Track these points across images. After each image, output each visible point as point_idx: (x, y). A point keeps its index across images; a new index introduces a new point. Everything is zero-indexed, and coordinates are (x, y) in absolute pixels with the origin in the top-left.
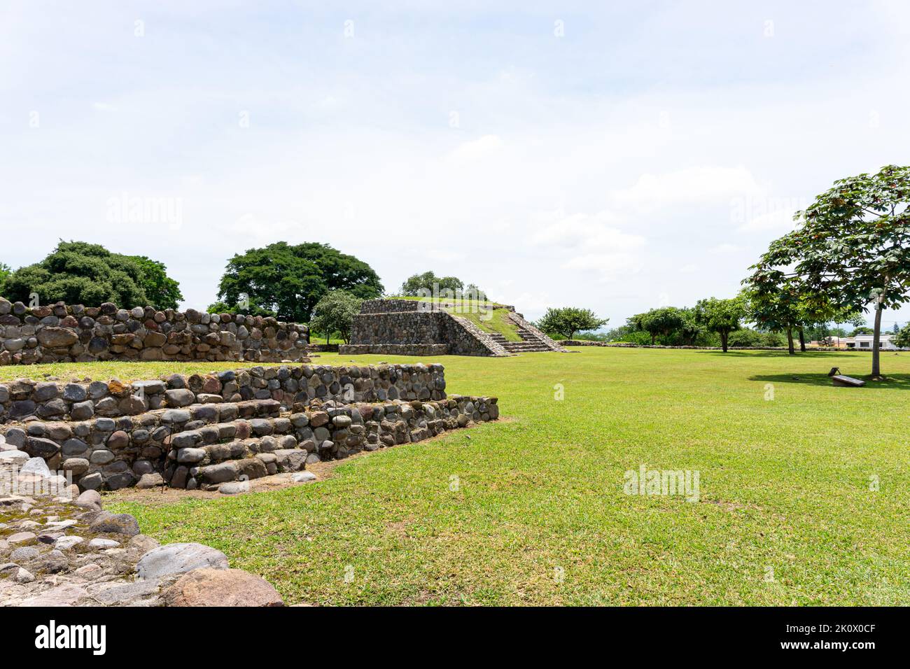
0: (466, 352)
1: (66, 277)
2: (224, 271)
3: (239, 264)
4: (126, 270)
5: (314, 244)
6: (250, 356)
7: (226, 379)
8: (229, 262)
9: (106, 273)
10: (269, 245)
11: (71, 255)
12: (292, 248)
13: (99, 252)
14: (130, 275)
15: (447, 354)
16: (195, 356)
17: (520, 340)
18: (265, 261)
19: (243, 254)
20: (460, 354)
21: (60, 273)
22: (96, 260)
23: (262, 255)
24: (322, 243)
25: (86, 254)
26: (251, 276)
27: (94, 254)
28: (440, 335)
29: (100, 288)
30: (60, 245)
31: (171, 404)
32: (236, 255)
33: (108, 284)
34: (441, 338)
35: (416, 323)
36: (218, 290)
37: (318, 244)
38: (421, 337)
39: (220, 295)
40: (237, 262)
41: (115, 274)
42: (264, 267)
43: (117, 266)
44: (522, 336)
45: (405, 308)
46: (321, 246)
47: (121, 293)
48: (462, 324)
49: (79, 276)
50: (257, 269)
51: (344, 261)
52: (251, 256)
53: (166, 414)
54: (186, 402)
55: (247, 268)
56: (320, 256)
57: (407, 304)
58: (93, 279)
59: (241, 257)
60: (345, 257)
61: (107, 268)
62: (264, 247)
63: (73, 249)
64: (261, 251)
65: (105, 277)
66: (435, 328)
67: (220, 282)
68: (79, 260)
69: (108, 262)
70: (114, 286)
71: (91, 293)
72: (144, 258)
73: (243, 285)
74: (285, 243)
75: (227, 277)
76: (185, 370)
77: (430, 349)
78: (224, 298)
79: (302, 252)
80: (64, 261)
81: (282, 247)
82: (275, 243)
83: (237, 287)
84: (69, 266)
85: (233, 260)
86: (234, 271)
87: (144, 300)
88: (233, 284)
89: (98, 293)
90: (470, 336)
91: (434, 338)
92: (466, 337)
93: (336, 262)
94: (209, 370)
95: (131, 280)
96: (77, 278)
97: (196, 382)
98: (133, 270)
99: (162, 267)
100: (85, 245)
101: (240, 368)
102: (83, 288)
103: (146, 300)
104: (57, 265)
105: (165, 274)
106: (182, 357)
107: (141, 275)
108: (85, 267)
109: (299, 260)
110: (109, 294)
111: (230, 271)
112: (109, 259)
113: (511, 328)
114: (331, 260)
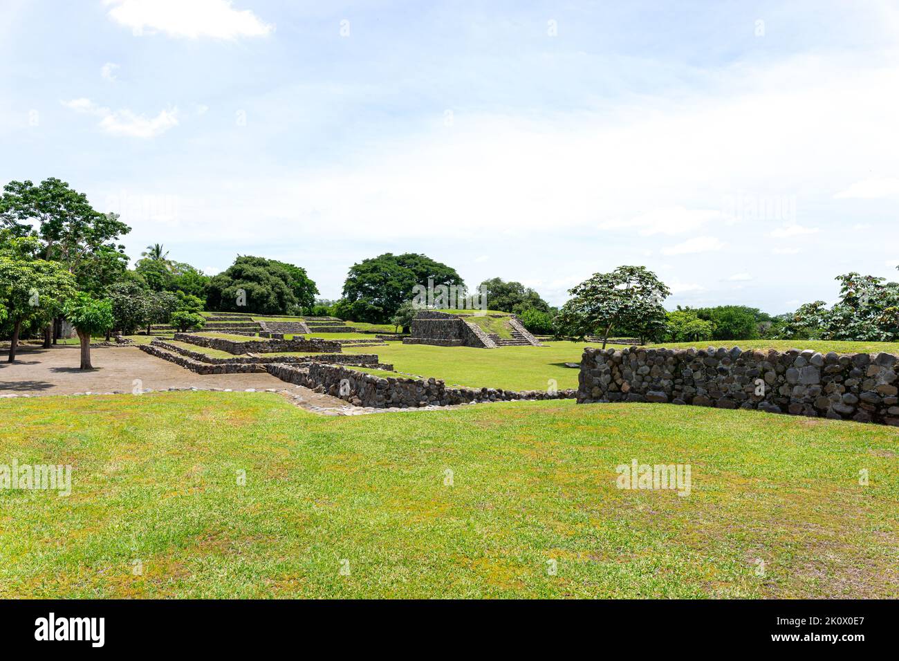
0: (473, 345)
1: (243, 283)
2: (347, 276)
3: (357, 271)
4: (280, 276)
5: (413, 254)
6: (326, 351)
7: (317, 357)
8: (350, 269)
9: (268, 279)
10: (379, 255)
11: (245, 266)
12: (396, 258)
13: (261, 263)
14: (283, 280)
15: (462, 345)
16: (312, 351)
17: (511, 338)
18: (375, 269)
19: (361, 263)
20: (469, 346)
21: (239, 279)
22: (261, 269)
23: (374, 264)
24: (419, 253)
25: (254, 265)
26: (365, 281)
27: (260, 265)
28: (459, 334)
29: (264, 290)
30: (238, 259)
31: (306, 361)
32: (356, 264)
33: (269, 287)
34: (460, 336)
35: (444, 326)
36: (343, 290)
37: (416, 254)
38: (447, 335)
39: (344, 294)
40: (356, 269)
41: (273, 279)
42: (375, 274)
43: (274, 273)
44: (513, 335)
45: (440, 318)
46: (418, 256)
47: (277, 293)
48: (472, 328)
49: (250, 282)
50: (369, 275)
51: (434, 268)
52: (366, 265)
53: (305, 363)
54: (309, 361)
55: (363, 274)
56: (416, 264)
57: (441, 314)
58: (259, 284)
59: (359, 266)
60: (436, 265)
61: (268, 275)
62: (376, 258)
63: (246, 262)
64: (373, 261)
65: (266, 282)
66: (456, 330)
67: (344, 284)
68: (250, 270)
69: (268, 271)
70: (273, 288)
71: (258, 294)
72: (292, 265)
73: (360, 287)
74: (391, 254)
75: (349, 280)
76: (309, 354)
77: (451, 342)
78: (347, 296)
79: (402, 261)
80: (241, 271)
81: (388, 257)
82: (384, 254)
83: (355, 288)
84: (244, 275)
85: (353, 268)
86: (354, 276)
87: (292, 297)
88: (353, 286)
89: (262, 293)
90: (475, 336)
91: (455, 336)
92: (473, 336)
93: (427, 269)
94: (314, 354)
95: (283, 283)
96: (250, 284)
97: (311, 357)
98: (285, 276)
99: (304, 272)
100: (253, 258)
101: (320, 354)
102: (253, 290)
103: (293, 297)
104: (236, 274)
105: (306, 277)
106: (309, 351)
107: (290, 279)
108: (254, 275)
109: (400, 268)
110: (270, 294)
111: (351, 276)
112: (269, 268)
113: (507, 330)
114: (424, 267)
